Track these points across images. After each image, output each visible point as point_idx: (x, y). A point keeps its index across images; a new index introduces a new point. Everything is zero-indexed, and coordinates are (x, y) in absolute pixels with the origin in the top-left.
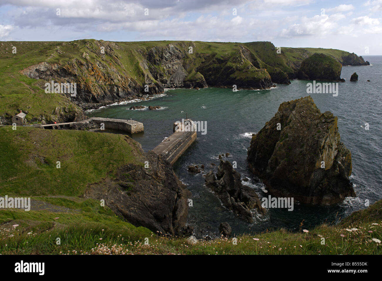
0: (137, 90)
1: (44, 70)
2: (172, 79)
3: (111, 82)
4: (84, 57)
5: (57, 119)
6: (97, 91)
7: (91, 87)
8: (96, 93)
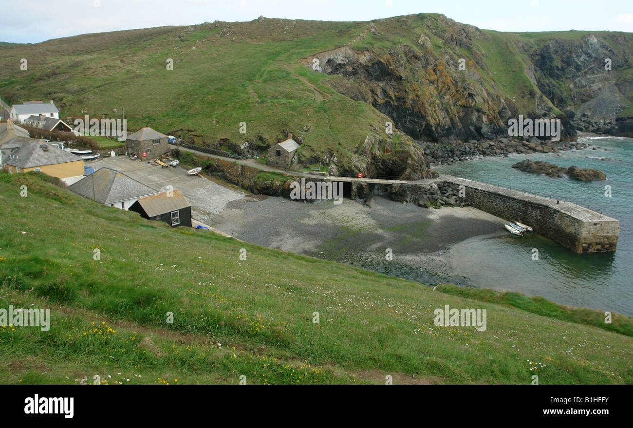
1: (343, 62)
2: (587, 112)
3: (469, 101)
4: (422, 43)
5: (365, 166)
6: (438, 117)
7: (427, 105)
8: (435, 120)
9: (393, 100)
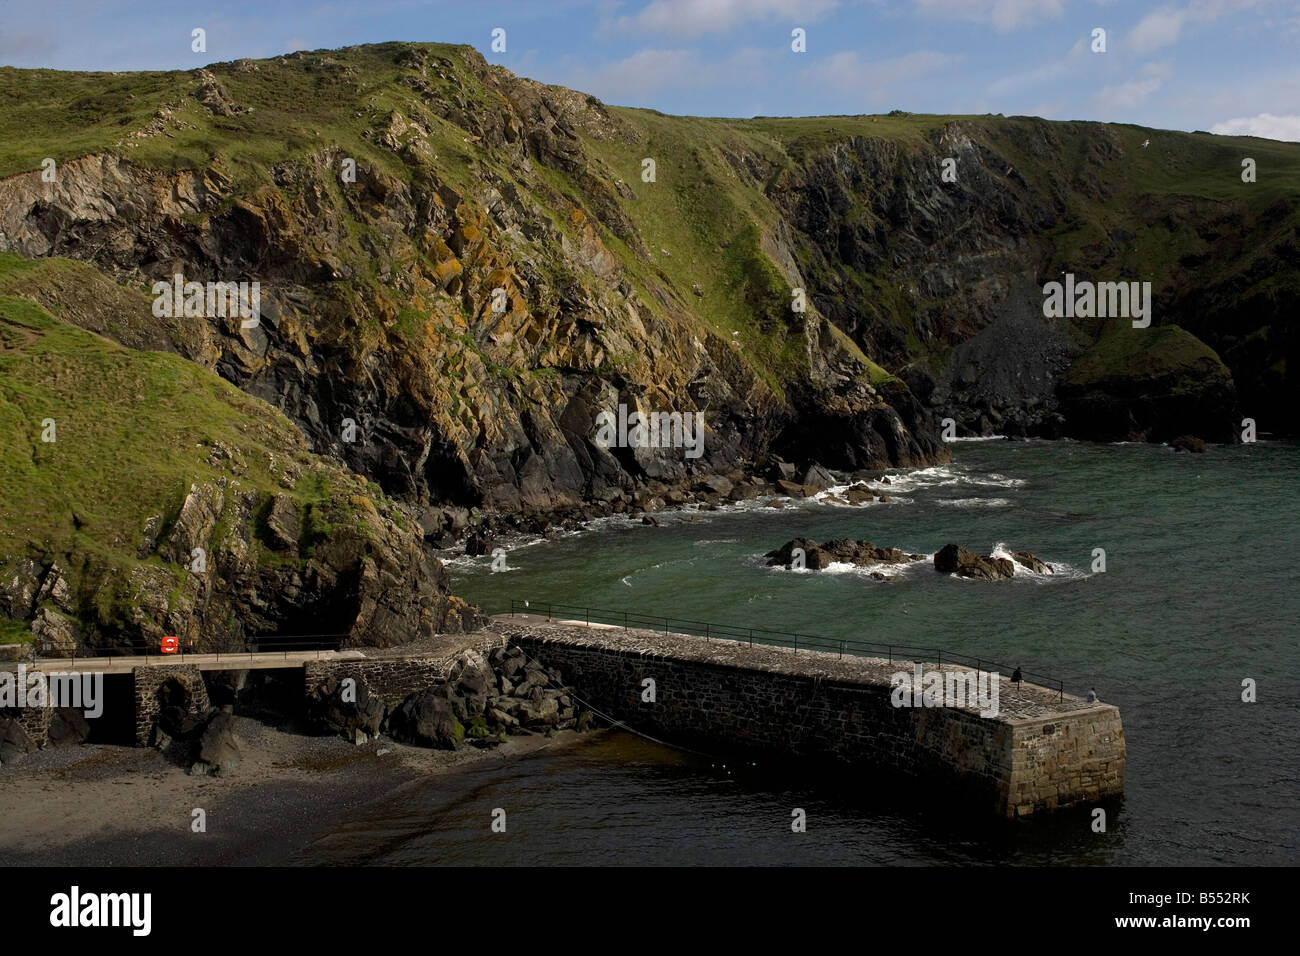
0: (742, 430)
1: (94, 216)
2: (970, 376)
3: (581, 348)
4: (399, 145)
5: (187, 604)
6: (475, 410)
7: (433, 371)
8: (469, 426)
9: (302, 357)
